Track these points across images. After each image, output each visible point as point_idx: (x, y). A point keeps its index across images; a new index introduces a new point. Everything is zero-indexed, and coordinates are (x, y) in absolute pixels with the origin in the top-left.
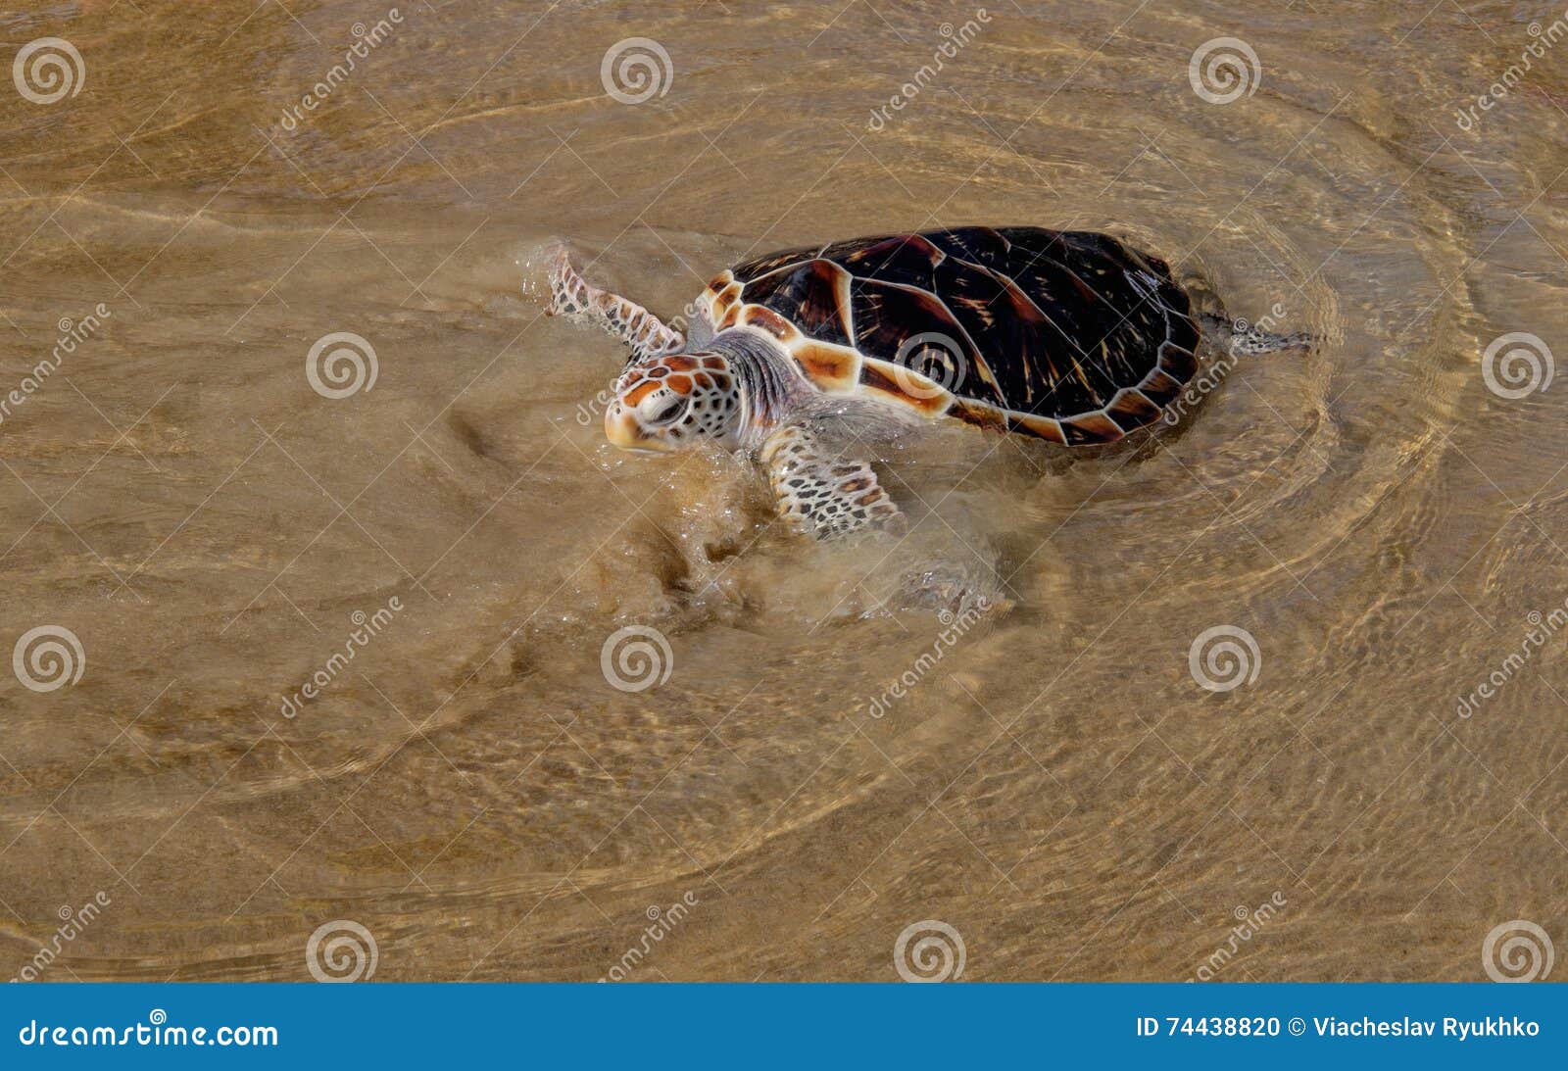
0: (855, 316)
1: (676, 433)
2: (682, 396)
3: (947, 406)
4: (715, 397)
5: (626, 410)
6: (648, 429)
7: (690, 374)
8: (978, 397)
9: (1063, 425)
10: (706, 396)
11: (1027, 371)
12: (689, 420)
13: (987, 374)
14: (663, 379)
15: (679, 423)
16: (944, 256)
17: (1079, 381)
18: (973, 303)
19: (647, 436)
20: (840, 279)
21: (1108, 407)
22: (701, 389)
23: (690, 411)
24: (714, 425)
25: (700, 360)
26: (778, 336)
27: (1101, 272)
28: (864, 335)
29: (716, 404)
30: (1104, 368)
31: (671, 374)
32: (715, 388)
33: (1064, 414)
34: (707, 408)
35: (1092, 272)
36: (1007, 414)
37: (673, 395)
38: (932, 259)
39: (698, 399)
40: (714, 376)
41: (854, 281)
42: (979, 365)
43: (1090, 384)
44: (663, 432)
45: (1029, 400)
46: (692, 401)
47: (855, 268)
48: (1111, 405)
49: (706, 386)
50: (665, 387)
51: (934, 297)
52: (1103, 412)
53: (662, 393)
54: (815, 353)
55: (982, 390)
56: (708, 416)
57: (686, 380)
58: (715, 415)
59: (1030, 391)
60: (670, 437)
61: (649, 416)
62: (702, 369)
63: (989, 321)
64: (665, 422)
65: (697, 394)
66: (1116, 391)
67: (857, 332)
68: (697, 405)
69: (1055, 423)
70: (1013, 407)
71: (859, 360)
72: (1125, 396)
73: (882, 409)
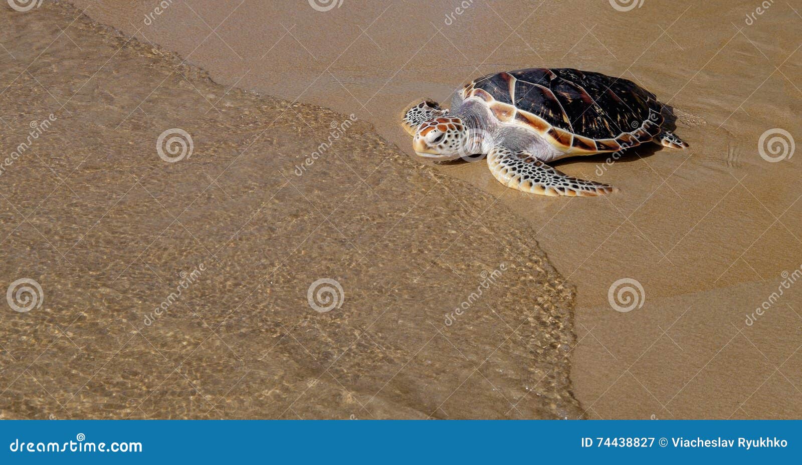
0: (516, 94)
1: (441, 147)
2: (443, 132)
3: (549, 130)
4: (456, 133)
5: (421, 137)
6: (430, 145)
7: (446, 124)
8: (562, 128)
9: (596, 142)
10: (453, 133)
11: (584, 121)
12: (446, 142)
13: (566, 119)
14: (436, 126)
15: (442, 143)
16: (556, 76)
17: (605, 127)
18: (565, 94)
19: (429, 148)
20: (511, 80)
21: (616, 138)
22: (451, 130)
23: (446, 138)
24: (455, 145)
25: (450, 120)
26: (485, 100)
27: (623, 92)
28: (518, 101)
29: (456, 136)
30: (618, 124)
31: (439, 124)
32: (456, 130)
33: (598, 137)
34: (453, 137)
35: (620, 91)
36: (573, 136)
37: (439, 132)
38: (551, 77)
39: (449, 134)
40: (456, 125)
41: (517, 81)
42: (564, 116)
43: (610, 128)
44: (435, 147)
45: (583, 131)
46: (447, 134)
47: (518, 77)
48: (618, 137)
49: (453, 129)
50: (436, 129)
51: (549, 90)
52: (614, 139)
53: (435, 131)
54: (499, 107)
55: (564, 125)
56: (453, 141)
57: (445, 126)
58: (456, 140)
59: (584, 128)
60: (438, 149)
61: (431, 141)
62: (451, 123)
63: (571, 101)
64: (436, 143)
65: (449, 132)
66: (621, 133)
67: (516, 99)
68: (449, 136)
69: (593, 141)
70: (576, 132)
71: (516, 110)
72: (625, 135)
73: (523, 130)
